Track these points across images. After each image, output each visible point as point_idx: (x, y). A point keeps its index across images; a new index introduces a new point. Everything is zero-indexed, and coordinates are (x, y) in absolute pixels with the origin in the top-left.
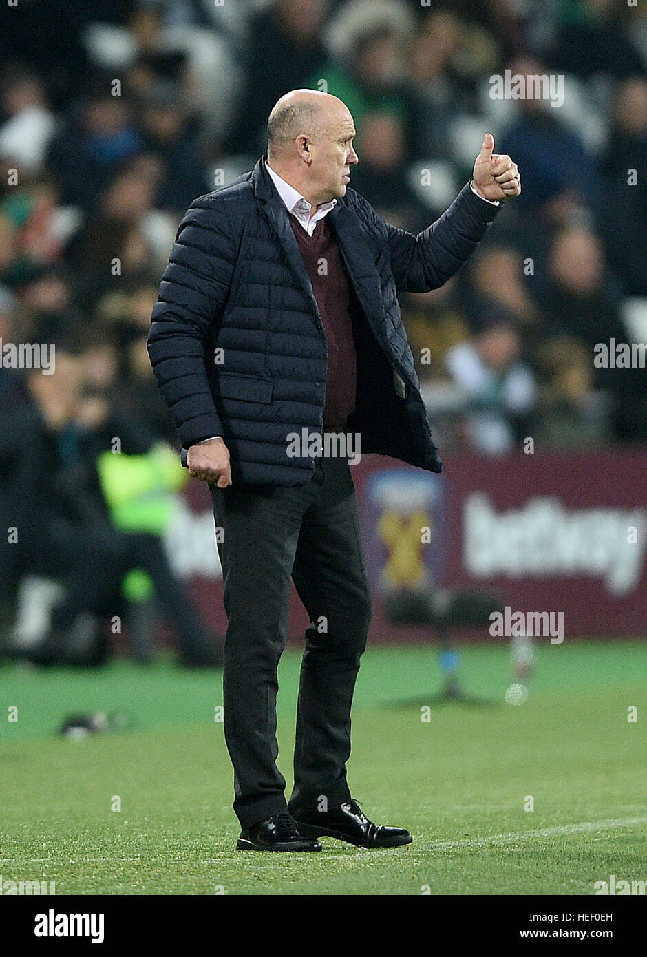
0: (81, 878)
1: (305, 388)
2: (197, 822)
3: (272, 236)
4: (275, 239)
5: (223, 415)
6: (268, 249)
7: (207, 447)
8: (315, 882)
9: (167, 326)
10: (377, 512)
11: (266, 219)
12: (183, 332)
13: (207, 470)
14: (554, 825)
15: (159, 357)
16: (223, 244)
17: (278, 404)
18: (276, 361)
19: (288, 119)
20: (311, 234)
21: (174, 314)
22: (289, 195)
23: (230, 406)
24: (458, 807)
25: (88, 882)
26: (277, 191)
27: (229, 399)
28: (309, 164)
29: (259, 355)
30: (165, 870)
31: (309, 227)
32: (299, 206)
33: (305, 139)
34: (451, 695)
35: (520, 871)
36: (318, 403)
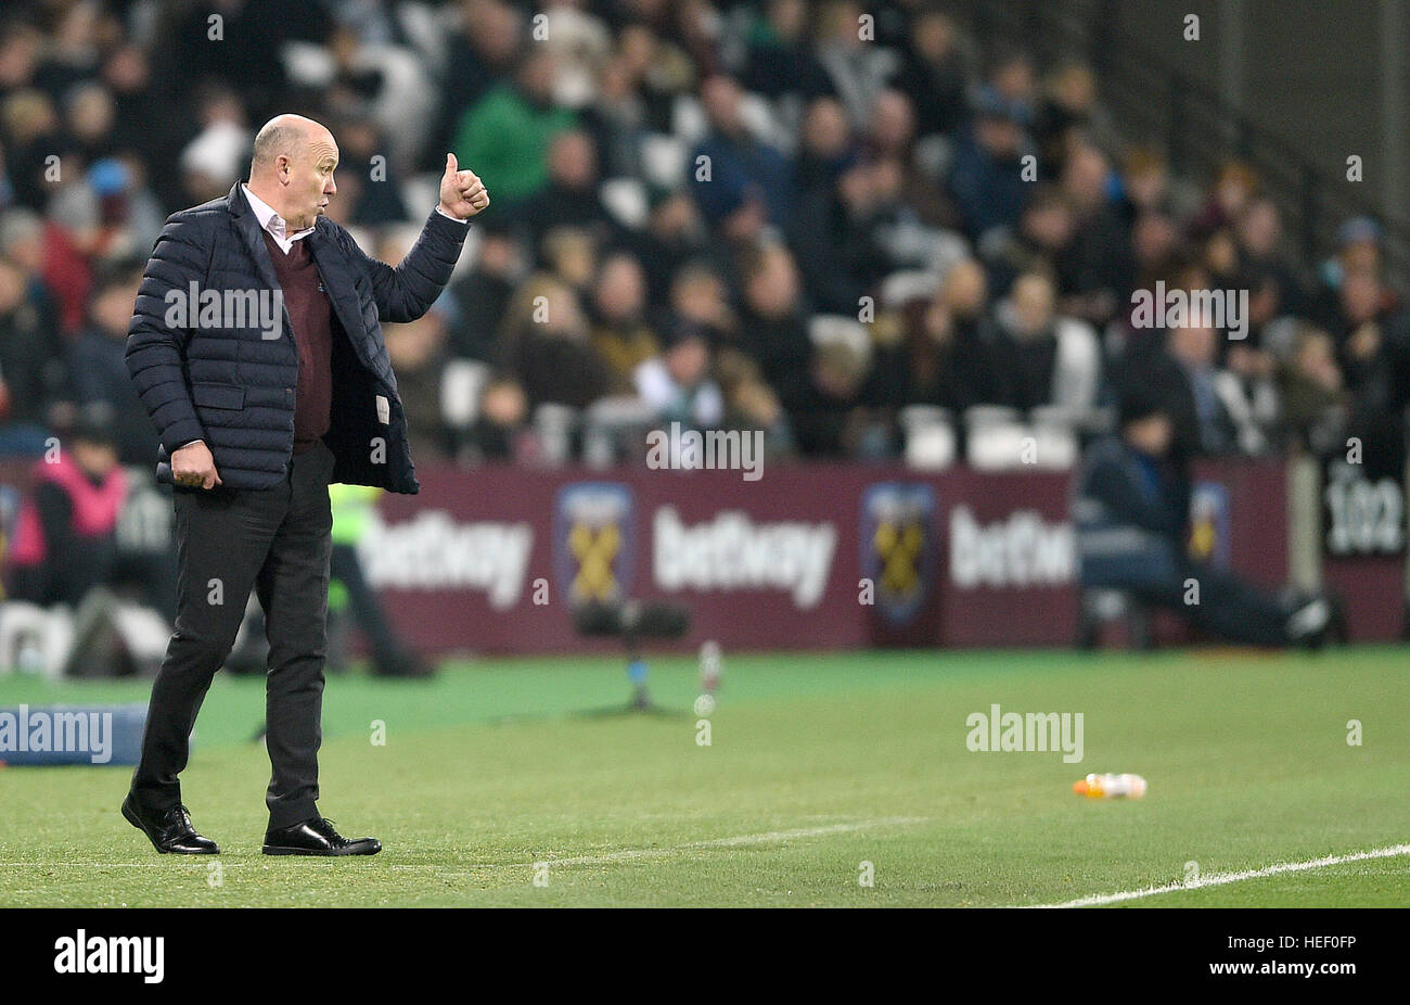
0: (274, 884)
1: (276, 394)
2: (389, 828)
3: (245, 249)
4: (247, 252)
5: (203, 424)
6: (242, 262)
7: (190, 451)
8: (506, 889)
9: (144, 337)
10: (568, 525)
11: (240, 235)
12: (155, 342)
13: (193, 473)
14: (741, 834)
15: (137, 368)
16: (195, 256)
17: (250, 410)
18: (248, 369)
19: (273, 138)
20: (286, 252)
21: (150, 325)
22: (263, 211)
23: (205, 414)
24: (647, 816)
25: (281, 888)
26: (250, 207)
27: (204, 407)
28: (286, 185)
29: (229, 364)
30: (357, 876)
31: (285, 245)
32: (273, 222)
33: (285, 160)
34: (640, 705)
35: (708, 880)
36: (289, 409)
